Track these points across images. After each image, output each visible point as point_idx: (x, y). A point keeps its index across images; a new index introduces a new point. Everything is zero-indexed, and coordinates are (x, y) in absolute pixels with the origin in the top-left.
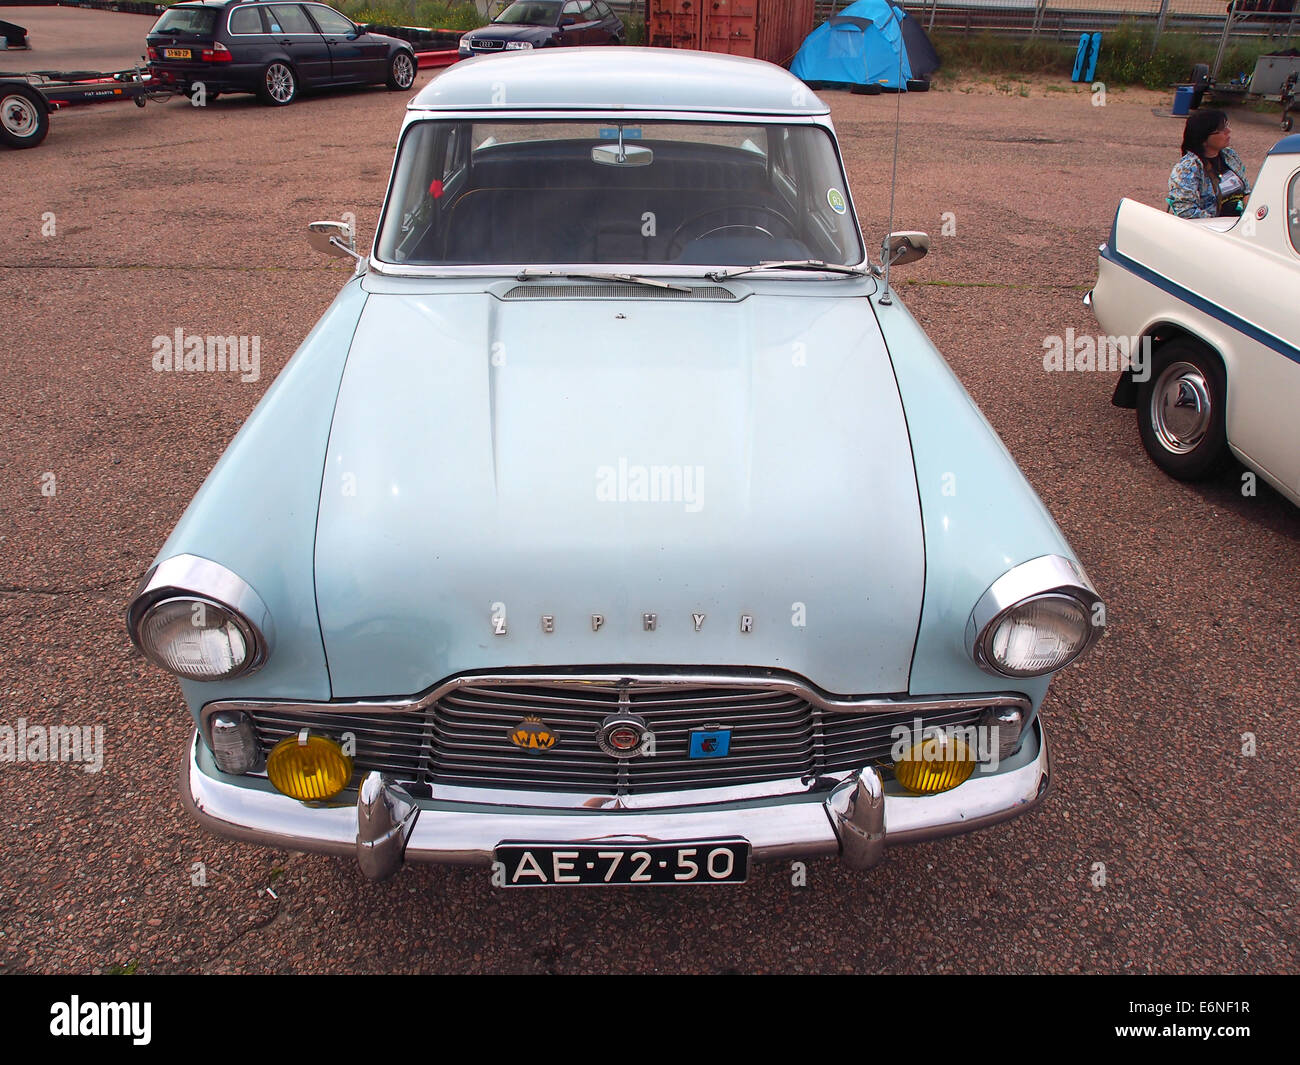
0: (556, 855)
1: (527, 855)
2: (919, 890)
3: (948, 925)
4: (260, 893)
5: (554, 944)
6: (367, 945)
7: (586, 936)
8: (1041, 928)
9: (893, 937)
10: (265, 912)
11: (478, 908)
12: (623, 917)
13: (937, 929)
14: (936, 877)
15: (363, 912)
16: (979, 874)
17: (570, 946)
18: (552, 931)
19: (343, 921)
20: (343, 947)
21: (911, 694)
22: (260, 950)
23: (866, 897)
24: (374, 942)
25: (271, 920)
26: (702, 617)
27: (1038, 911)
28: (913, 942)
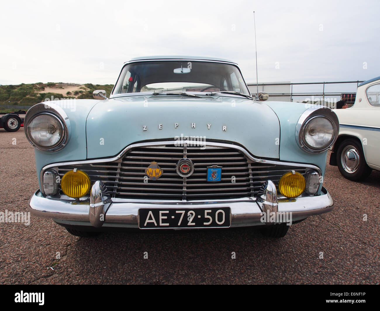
0: (161, 212)
1: (150, 212)
2: (294, 266)
3: (306, 275)
4: (48, 268)
5: (158, 280)
6: (86, 281)
7: (170, 279)
8: (341, 275)
9: (286, 278)
10: (48, 273)
11: (129, 271)
12: (184, 273)
13: (302, 276)
14: (299, 263)
15: (86, 273)
16: (315, 262)
17: (164, 281)
18: (157, 277)
19: (77, 275)
20: (77, 282)
21: (281, 159)
22: (44, 283)
23: (275, 268)
24: (88, 280)
25: (50, 276)
26: (210, 125)
27: (339, 271)
28: (294, 279)
